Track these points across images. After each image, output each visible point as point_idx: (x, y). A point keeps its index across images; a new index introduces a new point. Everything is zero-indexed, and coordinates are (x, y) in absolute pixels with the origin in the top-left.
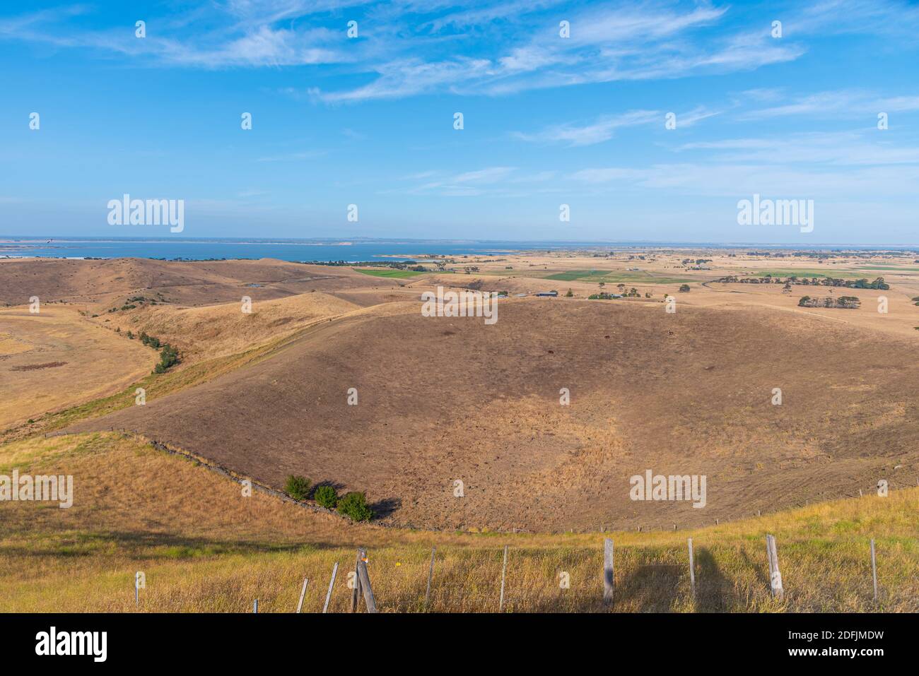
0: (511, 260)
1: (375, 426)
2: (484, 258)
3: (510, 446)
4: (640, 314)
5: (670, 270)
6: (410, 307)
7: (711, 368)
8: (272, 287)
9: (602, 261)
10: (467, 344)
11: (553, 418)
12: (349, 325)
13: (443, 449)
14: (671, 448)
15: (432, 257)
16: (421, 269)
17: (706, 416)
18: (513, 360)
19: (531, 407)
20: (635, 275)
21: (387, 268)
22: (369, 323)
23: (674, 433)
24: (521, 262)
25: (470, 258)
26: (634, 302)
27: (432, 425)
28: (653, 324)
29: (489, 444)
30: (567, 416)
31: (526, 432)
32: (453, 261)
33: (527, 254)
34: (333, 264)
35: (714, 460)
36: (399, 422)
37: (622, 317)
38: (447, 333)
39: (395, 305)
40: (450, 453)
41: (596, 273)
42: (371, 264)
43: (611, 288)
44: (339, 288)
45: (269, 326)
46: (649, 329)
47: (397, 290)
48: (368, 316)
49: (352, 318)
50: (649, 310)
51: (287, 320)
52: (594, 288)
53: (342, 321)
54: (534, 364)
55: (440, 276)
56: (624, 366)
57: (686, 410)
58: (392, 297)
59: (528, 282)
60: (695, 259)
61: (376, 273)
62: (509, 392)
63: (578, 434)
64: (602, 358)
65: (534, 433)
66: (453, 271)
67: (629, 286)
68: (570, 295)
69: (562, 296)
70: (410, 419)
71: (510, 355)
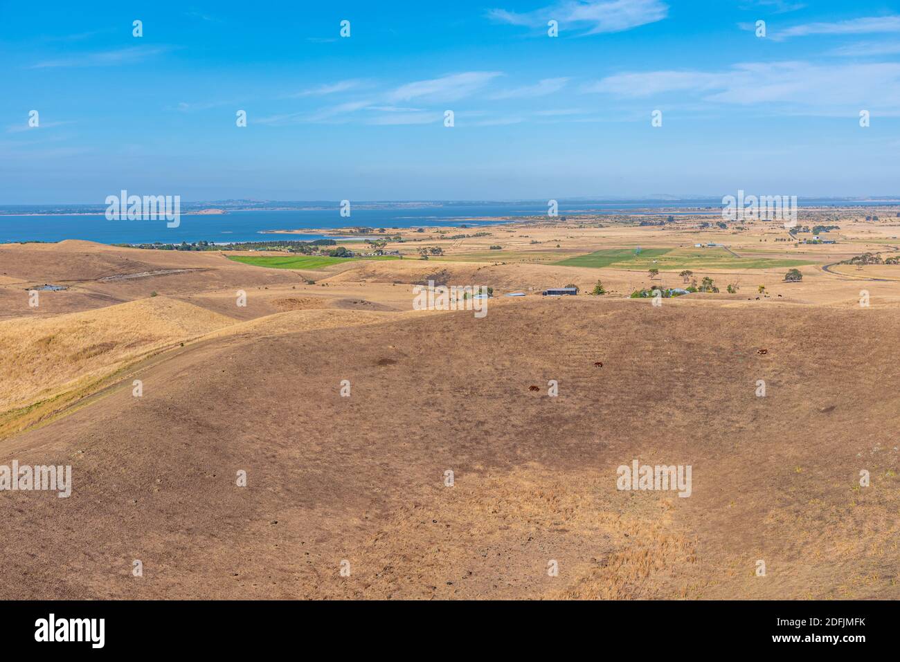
0: (499, 235)
1: (255, 526)
2: (452, 232)
3: (492, 554)
4: (711, 320)
5: (770, 245)
6: (322, 318)
7: (830, 410)
8: (80, 290)
9: (656, 232)
10: (417, 380)
11: (566, 502)
12: (211, 352)
13: (375, 562)
14: (762, 547)
15: (363, 232)
16: (344, 254)
17: (822, 489)
18: (497, 405)
19: (527, 485)
20: (708, 255)
21: (284, 252)
22: (247, 348)
23: (768, 521)
24: (516, 238)
25: (429, 232)
26: (704, 301)
27: (356, 522)
28: (733, 337)
29: (456, 552)
30: (589, 498)
31: (519, 528)
32: (398, 239)
33: (527, 224)
34: (189, 248)
35: (832, 564)
36: (297, 518)
37: (681, 326)
38: (384, 362)
39: (296, 315)
40: (388, 569)
41: (643, 253)
42: (257, 246)
43: (670, 278)
44: (200, 289)
45: (75, 358)
46: (726, 344)
47: (302, 291)
48: (247, 336)
49: (218, 341)
50: (727, 314)
51: (107, 347)
52: (640, 278)
53: (201, 346)
54: (533, 411)
55: (376, 265)
56: (685, 410)
57: (789, 483)
58: (293, 302)
59: (528, 270)
60: (811, 226)
61: (264, 261)
62: (490, 460)
63: (607, 529)
64: (648, 397)
65: (533, 529)
66: (398, 255)
67: (699, 275)
68: (599, 291)
69: (585, 295)
70: (318, 511)
71: (491, 397)
